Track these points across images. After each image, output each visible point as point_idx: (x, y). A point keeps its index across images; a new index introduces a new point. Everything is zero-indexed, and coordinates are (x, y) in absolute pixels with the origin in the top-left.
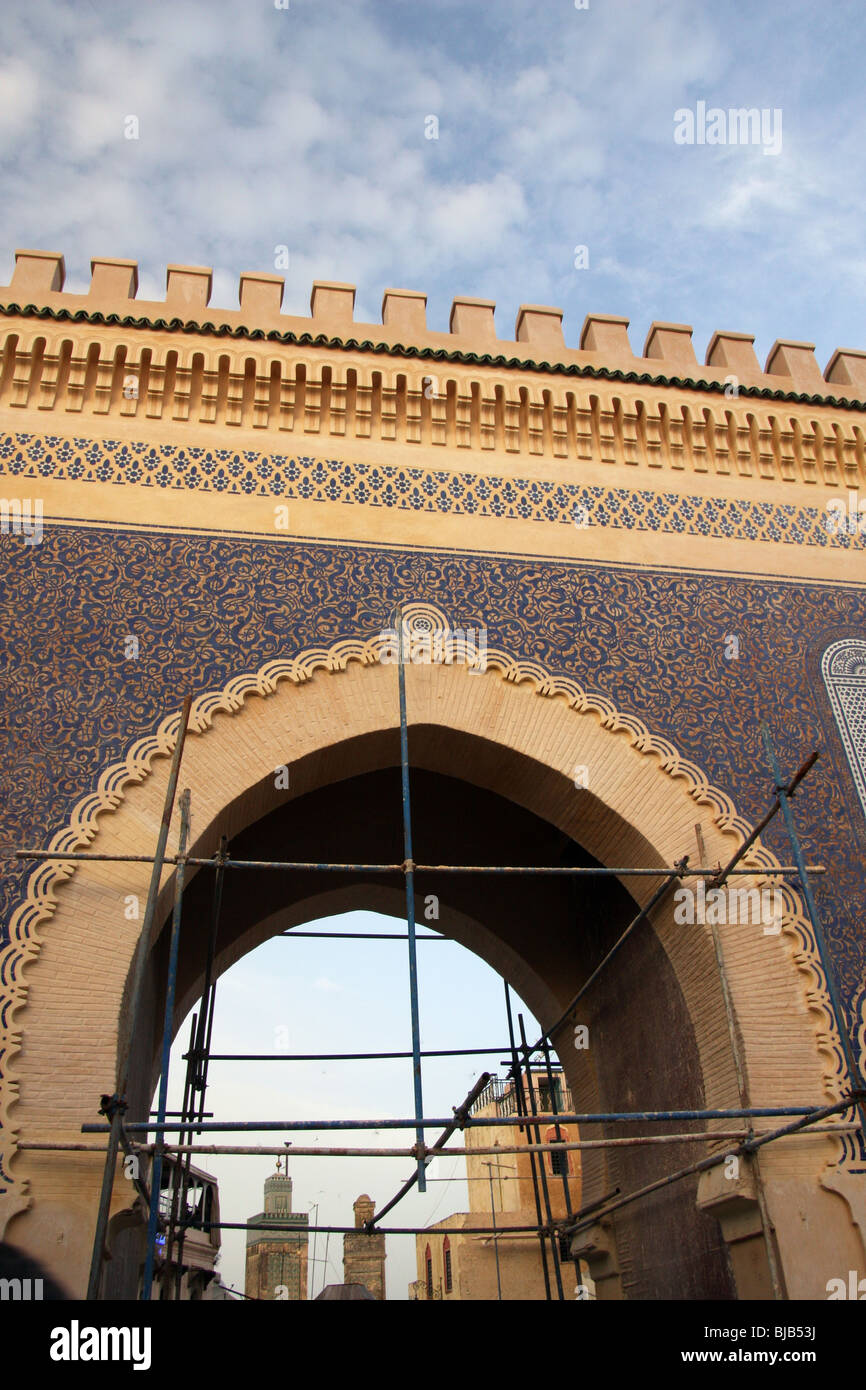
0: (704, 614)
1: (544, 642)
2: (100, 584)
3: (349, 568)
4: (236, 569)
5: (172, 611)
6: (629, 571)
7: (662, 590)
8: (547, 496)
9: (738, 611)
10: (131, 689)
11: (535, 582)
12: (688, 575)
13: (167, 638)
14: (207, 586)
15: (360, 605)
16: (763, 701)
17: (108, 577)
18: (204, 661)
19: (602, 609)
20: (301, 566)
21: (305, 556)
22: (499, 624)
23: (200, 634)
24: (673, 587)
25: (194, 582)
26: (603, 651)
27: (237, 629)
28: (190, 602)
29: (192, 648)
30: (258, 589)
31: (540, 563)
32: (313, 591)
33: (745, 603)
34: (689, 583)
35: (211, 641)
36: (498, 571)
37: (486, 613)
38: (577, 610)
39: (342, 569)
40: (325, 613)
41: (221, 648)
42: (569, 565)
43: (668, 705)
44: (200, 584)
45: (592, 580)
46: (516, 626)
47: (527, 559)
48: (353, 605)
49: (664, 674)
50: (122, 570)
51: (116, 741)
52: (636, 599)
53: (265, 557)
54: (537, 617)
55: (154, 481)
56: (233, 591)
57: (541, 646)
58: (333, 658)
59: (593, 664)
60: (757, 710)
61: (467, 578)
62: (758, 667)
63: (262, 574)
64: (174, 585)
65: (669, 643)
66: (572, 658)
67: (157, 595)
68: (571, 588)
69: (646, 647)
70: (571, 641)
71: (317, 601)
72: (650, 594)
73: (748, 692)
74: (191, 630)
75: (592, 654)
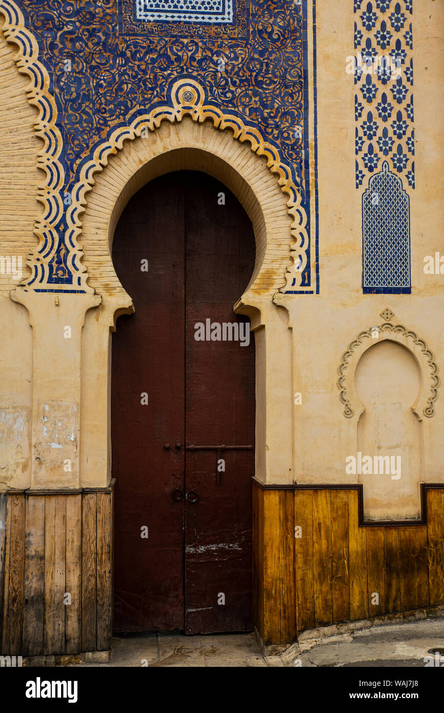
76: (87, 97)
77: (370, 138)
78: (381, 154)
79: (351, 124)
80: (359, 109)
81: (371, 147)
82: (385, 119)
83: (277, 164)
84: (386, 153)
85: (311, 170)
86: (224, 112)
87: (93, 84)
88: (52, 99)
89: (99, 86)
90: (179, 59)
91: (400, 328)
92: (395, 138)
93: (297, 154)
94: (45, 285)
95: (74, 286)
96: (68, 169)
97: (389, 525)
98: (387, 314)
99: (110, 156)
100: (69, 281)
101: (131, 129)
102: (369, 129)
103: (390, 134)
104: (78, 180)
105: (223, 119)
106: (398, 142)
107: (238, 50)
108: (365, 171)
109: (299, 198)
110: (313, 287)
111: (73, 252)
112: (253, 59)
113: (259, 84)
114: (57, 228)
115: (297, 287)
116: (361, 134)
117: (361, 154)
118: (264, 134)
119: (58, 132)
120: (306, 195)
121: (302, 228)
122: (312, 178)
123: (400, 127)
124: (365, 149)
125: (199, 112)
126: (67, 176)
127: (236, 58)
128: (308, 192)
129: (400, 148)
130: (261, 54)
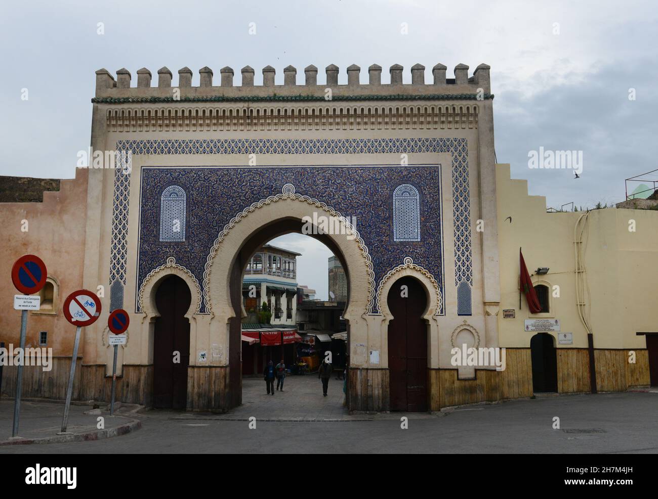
0: (363, 180)
1: (319, 192)
2: (214, 185)
3: (271, 175)
4: (244, 178)
5: (230, 191)
6: (345, 168)
7: (353, 173)
8: (325, 145)
9: (373, 178)
10: (223, 212)
11: (318, 174)
12: (361, 167)
13: (230, 198)
14: (238, 183)
15: (274, 186)
16: (374, 205)
17: (215, 183)
18: (238, 204)
19: (335, 181)
20: (260, 175)
21: (261, 172)
22: (308, 188)
23: (237, 197)
24: (356, 172)
25: (235, 182)
26: (333, 193)
27: (245, 194)
28: (234, 188)
29: (236, 200)
30: (250, 183)
31: (320, 168)
32: (263, 182)
33: (376, 175)
34: (361, 170)
35: (240, 198)
36: (309, 171)
37: (305, 185)
38: (329, 181)
39: (270, 174)
40: (265, 189)
41: (242, 200)
42: (328, 167)
43: (348, 208)
44: (236, 183)
45: (334, 172)
46: (312, 188)
47: (317, 167)
48: (272, 185)
49: (349, 199)
50: (218, 181)
51: (221, 225)
52: (345, 177)
53: (251, 173)
54: (318, 185)
55: (223, 152)
56: (244, 184)
57: (318, 193)
58: (267, 201)
59: (330, 198)
60: (371, 208)
61: (301, 175)
62: (375, 195)
63: (251, 179)
64: (230, 184)
65: (352, 190)
66: (324, 196)
67: (226, 187)
68: (328, 175)
69: (345, 191)
70: (326, 191)
71: (263, 185)
72: (349, 175)
73: (371, 203)
74: (235, 196)
75: (331, 195)
76: (381, 263)
77: (459, 272)
78: (463, 277)
79: (454, 268)
80: (456, 264)
81: (460, 275)
82: (464, 266)
83: (433, 280)
84: (464, 276)
85: (443, 281)
86: (418, 266)
87: (383, 259)
88: (372, 264)
89: (384, 260)
90: (406, 252)
91: (469, 325)
92: (466, 272)
93: (439, 277)
94: (371, 314)
95: (379, 314)
96: (376, 282)
97: (465, 380)
98: (465, 321)
99: (387, 279)
100: (377, 313)
101: (393, 271)
102: (459, 269)
103: (465, 271)
104: (379, 285)
105: (418, 268)
106: (467, 273)
107: (422, 249)
108: (458, 281)
109: (440, 289)
110: (444, 314)
111: (378, 305)
112: (426, 251)
113: (428, 258)
114: (374, 298)
115: (439, 314)
116: (457, 271)
117: (457, 277)
118: (429, 271)
119: (374, 273)
120: (441, 289)
121: (441, 298)
122: (443, 284)
123: (468, 269)
124: (458, 275)
125: (412, 266)
126: (376, 285)
127: (421, 251)
128: (442, 288)
129: (468, 275)
130: (428, 249)
